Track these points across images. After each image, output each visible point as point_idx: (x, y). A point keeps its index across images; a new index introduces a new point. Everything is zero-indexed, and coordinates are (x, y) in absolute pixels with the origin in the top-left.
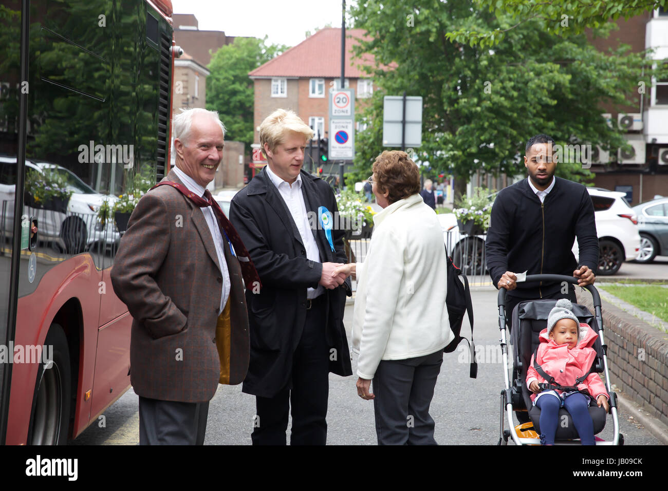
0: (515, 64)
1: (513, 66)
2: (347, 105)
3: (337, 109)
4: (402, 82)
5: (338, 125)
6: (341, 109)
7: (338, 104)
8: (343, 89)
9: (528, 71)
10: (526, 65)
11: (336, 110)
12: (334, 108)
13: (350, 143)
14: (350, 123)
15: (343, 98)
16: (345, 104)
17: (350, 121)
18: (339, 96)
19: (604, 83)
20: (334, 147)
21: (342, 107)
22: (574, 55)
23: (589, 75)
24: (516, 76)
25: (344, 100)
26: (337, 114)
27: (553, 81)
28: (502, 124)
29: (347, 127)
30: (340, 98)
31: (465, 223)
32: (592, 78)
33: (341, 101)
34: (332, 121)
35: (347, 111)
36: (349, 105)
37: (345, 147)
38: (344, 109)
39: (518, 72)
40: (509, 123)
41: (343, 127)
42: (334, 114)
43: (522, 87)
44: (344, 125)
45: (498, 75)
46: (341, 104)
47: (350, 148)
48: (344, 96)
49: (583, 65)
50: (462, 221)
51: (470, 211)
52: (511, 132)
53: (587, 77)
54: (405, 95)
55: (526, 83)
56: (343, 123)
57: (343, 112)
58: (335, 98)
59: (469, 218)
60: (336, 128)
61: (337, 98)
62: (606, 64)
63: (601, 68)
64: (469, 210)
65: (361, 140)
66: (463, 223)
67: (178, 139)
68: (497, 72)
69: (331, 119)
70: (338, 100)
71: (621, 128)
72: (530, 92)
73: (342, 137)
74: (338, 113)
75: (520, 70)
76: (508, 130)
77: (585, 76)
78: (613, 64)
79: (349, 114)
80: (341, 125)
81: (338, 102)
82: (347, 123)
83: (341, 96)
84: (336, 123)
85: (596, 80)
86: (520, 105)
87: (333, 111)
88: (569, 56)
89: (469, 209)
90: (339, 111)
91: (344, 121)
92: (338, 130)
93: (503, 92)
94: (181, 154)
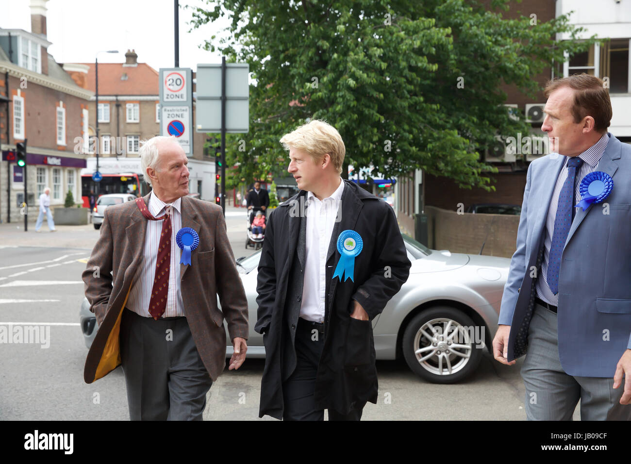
2: (182, 88)
3: (170, 93)
5: (171, 113)
6: (175, 94)
7: (171, 87)
8: (177, 68)
11: (168, 95)
12: (166, 91)
13: (187, 135)
14: (186, 110)
15: (177, 80)
16: (180, 87)
17: (186, 108)
18: (171, 77)
21: (178, 91)
25: (179, 82)
26: (170, 100)
29: (182, 116)
30: (172, 80)
33: (174, 83)
34: (163, 109)
35: (182, 96)
36: (185, 88)
38: (177, 93)
41: (178, 116)
42: (165, 100)
44: (179, 113)
46: (175, 87)
47: (187, 142)
48: (178, 76)
56: (178, 111)
57: (177, 96)
58: (166, 80)
60: (168, 117)
61: (170, 80)
67: (149, 167)
69: (162, 106)
71: (528, 121)
73: (176, 129)
74: (171, 98)
79: (185, 99)
80: (175, 113)
81: (171, 85)
82: (183, 110)
83: (175, 77)
84: (168, 111)
87: (165, 96)
90: (172, 96)
91: (179, 108)
92: (171, 120)
93: (367, 61)
94: (156, 179)
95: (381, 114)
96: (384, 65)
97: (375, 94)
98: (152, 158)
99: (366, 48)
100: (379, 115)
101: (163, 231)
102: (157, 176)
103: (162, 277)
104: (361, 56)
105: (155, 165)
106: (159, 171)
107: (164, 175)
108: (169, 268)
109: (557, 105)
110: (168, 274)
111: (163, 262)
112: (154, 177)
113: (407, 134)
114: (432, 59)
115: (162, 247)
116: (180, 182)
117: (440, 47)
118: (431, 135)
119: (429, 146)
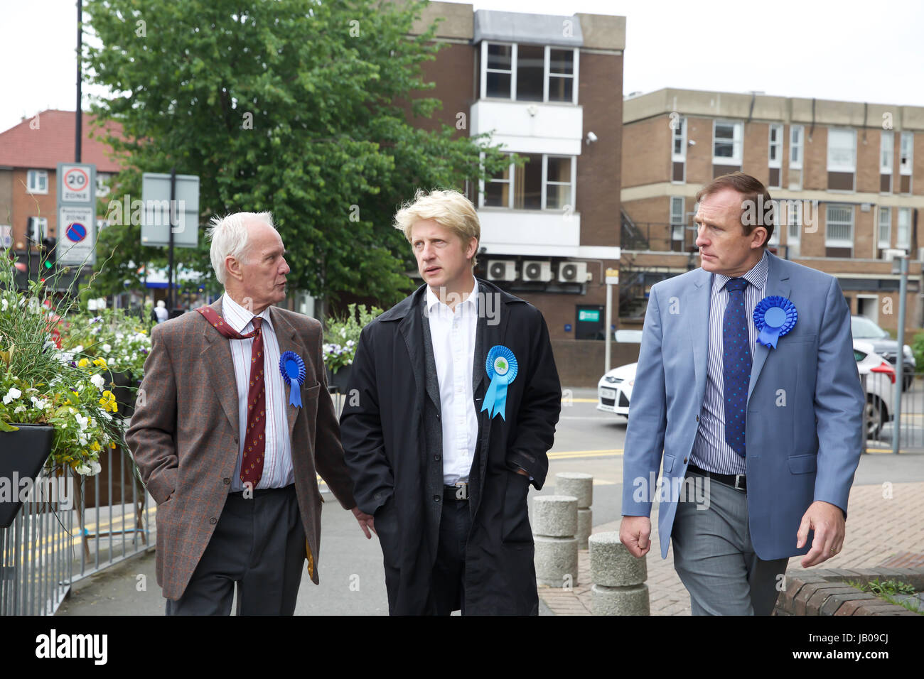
0: (322, 140)
1: (322, 142)
2: (84, 187)
3: (70, 192)
4: (164, 159)
5: (70, 214)
6: (76, 193)
7: (71, 185)
8: (78, 164)
9: (341, 150)
10: (339, 143)
11: (67, 194)
12: (65, 190)
13: (89, 240)
14: (89, 212)
15: (79, 178)
16: (82, 185)
17: (90, 209)
18: (72, 173)
19: (436, 172)
20: (64, 247)
21: (81, 189)
22: (396, 134)
23: (417, 161)
24: (324, 157)
25: (81, 180)
26: (69, 199)
27: (375, 165)
28: (304, 222)
29: (84, 218)
30: (74, 177)
31: (335, 372)
32: (421, 164)
33: (76, 181)
34: (62, 209)
35: (84, 196)
36: (88, 187)
37: (82, 247)
38: (79, 193)
39: (327, 151)
40: (313, 222)
41: (79, 218)
42: (64, 199)
43: (332, 173)
44: (82, 215)
45: (301, 154)
46: (76, 186)
47: (89, 248)
48: (80, 174)
49: (410, 148)
50: (331, 367)
51: (346, 348)
52: (315, 232)
53: (414, 163)
54: (175, 173)
55: (338, 168)
56: (79, 212)
57: (79, 196)
58: (66, 176)
59: (345, 363)
60: (68, 219)
61: (70, 177)
62: (436, 148)
63: (431, 153)
64: (342, 347)
65: (104, 240)
66: (332, 370)
67: (229, 257)
68: (299, 150)
69: (60, 207)
70: (71, 179)
72: (344, 179)
73: (77, 233)
74: (71, 197)
75: (331, 149)
76: (311, 230)
77: (411, 162)
78: (445, 149)
79: (87, 200)
80: (76, 214)
81: (72, 182)
82: (86, 212)
83: (76, 174)
84: (68, 212)
85: (426, 168)
86: (328, 199)
87: (64, 195)
88: (390, 135)
89: (343, 344)
90: (72, 195)
91: (80, 209)
92: (71, 222)
93: (306, 178)
94: (239, 275)
95: (319, 229)
96: (322, 183)
97: (312, 210)
98: (238, 241)
99: (305, 165)
100: (317, 231)
101: (254, 355)
102: (241, 271)
103: (256, 424)
104: (300, 172)
105: (241, 253)
106: (246, 262)
107: (253, 270)
108: (264, 410)
109: (722, 212)
110: (263, 419)
111: (257, 402)
112: (236, 272)
113: (340, 251)
114: (371, 182)
115: (255, 379)
116: (276, 281)
117: (380, 171)
118: (363, 253)
119: (363, 265)
